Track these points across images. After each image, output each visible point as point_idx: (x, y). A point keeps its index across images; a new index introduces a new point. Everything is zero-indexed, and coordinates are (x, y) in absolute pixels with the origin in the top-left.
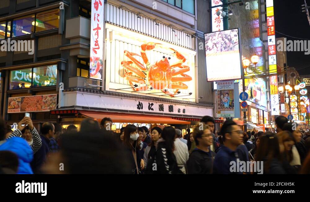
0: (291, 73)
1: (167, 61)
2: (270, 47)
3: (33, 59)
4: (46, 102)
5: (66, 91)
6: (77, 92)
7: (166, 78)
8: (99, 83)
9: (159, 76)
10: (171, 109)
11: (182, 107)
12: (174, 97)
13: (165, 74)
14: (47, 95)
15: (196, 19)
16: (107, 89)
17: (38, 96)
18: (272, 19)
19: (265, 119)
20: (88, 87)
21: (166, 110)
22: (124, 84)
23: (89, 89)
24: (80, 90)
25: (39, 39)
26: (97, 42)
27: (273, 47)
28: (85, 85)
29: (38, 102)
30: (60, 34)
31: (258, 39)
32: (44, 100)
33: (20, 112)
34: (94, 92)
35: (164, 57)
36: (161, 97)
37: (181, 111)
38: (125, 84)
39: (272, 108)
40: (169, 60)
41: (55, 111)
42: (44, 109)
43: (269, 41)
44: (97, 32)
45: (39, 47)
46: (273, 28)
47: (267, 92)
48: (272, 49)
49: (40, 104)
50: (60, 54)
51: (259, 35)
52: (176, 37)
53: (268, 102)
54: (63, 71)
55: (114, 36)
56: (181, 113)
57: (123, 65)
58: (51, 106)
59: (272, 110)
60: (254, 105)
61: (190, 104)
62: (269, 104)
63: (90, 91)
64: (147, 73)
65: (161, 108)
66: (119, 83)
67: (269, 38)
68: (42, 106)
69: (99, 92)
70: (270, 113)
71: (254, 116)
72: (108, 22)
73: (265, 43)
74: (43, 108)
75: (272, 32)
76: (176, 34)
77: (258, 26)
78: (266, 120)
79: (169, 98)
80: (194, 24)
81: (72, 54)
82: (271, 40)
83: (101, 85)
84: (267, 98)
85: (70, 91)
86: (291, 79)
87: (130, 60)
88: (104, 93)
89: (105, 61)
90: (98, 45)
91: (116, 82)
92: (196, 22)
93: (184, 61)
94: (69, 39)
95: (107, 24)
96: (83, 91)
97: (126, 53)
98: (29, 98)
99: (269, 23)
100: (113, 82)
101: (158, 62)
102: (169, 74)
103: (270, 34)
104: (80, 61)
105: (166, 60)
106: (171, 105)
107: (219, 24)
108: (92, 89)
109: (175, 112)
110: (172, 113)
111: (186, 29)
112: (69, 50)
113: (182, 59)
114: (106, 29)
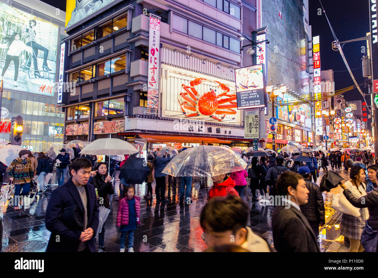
0: (338, 99)
1: (214, 92)
2: (315, 78)
3: (109, 93)
4: (118, 126)
5: (130, 118)
6: (137, 118)
7: (212, 106)
8: (156, 111)
9: (206, 105)
10: (218, 131)
11: (228, 130)
12: (221, 121)
13: (211, 103)
14: (118, 121)
15: (242, 57)
16: (163, 116)
17: (113, 121)
18: (318, 55)
19: (309, 138)
20: (147, 115)
21: (214, 132)
22: (177, 112)
23: (147, 116)
24: (139, 117)
25: (114, 78)
26: (153, 78)
27: (318, 78)
28: (145, 113)
29: (112, 126)
30: (127, 74)
31: (304, 72)
32: (116, 125)
33: (101, 133)
34: (151, 118)
35: (211, 89)
36: (210, 121)
37: (228, 132)
38: (179, 112)
39: (317, 129)
40: (215, 92)
41: (123, 133)
42: (116, 132)
43: (315, 73)
44: (154, 71)
45: (113, 84)
46: (318, 62)
47: (312, 116)
48: (317, 80)
49: (114, 128)
50: (127, 89)
51: (305, 69)
52: (224, 73)
53: (312, 124)
54: (129, 102)
55: (169, 74)
56: (228, 134)
57: (181, 96)
58: (121, 129)
59: (316, 131)
60: (299, 127)
61: (235, 127)
62: (313, 126)
63: (148, 118)
64: (197, 102)
65: (210, 130)
66: (174, 111)
67: (315, 70)
68: (115, 129)
69: (155, 118)
70: (314, 134)
71: (298, 136)
72: (163, 63)
73: (311, 75)
74: (116, 130)
75: (318, 65)
76: (224, 70)
77: (305, 61)
78: (311, 139)
79: (217, 122)
80: (240, 62)
81: (135, 89)
82: (316, 72)
83: (157, 113)
84: (312, 121)
85: (132, 117)
86: (337, 105)
87: (186, 92)
88: (159, 119)
89: (161, 94)
90: (154, 80)
91: (171, 110)
92: (242, 59)
93: (229, 90)
94: (133, 78)
95: (162, 64)
96: (142, 117)
97: (183, 87)
98: (107, 123)
99: (315, 58)
100: (168, 110)
101: (206, 93)
102: (216, 103)
103: (316, 67)
104: (143, 94)
105: (212, 92)
106: (218, 128)
107: (262, 60)
108: (150, 116)
109: (222, 133)
110: (219, 134)
111: (232, 66)
112: (133, 86)
113: (226, 89)
114: (162, 69)
